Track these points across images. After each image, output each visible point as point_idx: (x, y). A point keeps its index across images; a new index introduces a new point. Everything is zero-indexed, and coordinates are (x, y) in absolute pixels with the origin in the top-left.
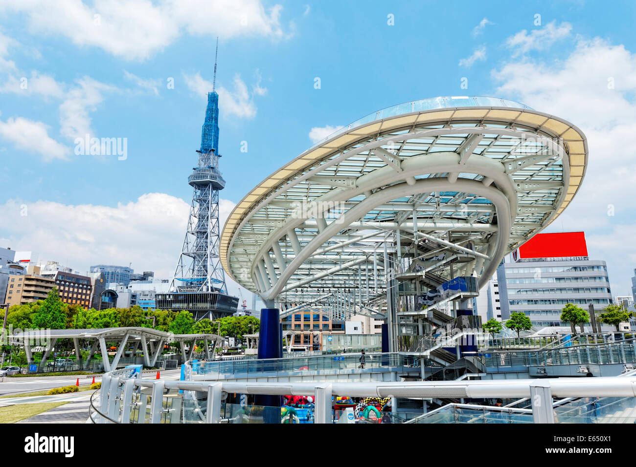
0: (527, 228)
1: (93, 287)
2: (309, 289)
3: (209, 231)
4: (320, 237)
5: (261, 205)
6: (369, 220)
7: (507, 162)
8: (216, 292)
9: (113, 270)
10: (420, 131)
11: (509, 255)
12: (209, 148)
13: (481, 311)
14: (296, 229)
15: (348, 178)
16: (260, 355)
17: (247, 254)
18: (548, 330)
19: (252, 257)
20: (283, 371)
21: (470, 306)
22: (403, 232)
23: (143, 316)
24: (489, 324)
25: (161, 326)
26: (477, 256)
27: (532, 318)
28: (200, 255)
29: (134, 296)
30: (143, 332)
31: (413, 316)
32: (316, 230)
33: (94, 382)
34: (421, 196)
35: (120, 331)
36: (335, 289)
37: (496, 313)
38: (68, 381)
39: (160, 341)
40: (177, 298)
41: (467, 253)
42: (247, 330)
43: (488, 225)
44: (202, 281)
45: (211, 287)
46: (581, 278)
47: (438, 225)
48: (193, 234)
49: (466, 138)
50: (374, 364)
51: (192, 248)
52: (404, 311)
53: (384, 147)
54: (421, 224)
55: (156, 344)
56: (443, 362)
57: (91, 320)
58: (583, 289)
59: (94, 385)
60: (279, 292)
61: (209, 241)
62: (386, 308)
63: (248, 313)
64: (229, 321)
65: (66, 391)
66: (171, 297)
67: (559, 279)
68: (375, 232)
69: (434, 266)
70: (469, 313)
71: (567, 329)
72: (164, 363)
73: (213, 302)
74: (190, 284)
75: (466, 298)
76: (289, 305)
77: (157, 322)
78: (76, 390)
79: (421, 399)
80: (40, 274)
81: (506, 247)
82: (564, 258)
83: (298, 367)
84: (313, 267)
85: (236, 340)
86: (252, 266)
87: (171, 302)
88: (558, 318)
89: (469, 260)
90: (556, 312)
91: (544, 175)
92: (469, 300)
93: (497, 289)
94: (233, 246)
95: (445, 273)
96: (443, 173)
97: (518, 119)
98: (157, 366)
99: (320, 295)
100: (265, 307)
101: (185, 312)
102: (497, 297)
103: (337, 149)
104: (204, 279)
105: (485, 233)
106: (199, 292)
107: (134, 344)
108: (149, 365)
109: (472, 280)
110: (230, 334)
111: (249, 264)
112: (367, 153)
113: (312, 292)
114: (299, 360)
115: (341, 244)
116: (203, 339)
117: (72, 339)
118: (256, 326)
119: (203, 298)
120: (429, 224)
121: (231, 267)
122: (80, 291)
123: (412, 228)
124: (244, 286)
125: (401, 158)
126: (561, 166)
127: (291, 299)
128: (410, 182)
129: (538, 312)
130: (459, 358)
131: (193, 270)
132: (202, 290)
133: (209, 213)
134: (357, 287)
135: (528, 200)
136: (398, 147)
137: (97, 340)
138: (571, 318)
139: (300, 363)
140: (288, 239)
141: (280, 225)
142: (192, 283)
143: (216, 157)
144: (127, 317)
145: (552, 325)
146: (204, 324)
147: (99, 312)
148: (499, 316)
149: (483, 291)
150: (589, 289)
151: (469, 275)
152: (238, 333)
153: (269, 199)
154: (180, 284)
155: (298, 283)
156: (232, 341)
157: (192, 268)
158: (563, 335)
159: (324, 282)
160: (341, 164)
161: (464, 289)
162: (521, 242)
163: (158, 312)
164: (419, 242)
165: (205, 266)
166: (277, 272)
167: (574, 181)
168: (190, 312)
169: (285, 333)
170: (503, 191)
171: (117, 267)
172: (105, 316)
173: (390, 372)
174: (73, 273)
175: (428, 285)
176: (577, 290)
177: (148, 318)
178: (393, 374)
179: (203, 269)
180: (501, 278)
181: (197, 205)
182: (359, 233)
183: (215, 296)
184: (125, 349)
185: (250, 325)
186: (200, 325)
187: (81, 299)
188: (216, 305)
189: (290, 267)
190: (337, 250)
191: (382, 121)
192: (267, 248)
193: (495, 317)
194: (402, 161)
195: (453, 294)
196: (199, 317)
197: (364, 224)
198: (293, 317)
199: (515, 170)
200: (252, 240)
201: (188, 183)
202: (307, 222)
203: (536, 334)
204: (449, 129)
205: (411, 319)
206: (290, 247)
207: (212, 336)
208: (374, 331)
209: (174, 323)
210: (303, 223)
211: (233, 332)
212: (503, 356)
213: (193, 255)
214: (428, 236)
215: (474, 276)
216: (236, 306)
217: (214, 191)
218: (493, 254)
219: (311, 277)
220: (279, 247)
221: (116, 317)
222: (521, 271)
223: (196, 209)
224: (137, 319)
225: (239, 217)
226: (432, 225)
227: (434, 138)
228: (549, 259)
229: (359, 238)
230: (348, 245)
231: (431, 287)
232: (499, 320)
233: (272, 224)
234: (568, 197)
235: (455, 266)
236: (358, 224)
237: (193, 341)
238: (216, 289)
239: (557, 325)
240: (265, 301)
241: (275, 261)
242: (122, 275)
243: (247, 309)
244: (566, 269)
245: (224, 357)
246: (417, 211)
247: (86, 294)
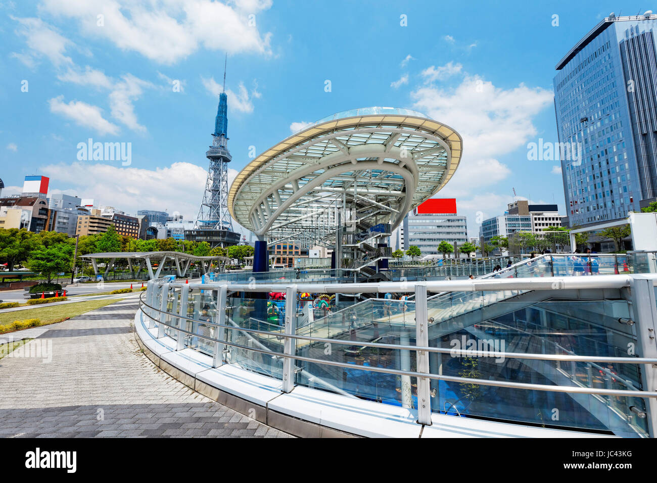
0: (423, 195)
1: (140, 225)
2: (287, 229)
3: (220, 189)
4: (294, 196)
5: (256, 173)
6: (327, 186)
7: (415, 153)
8: (226, 230)
9: (154, 214)
10: (362, 129)
11: (411, 211)
12: (221, 132)
13: (392, 245)
14: (279, 190)
15: (314, 158)
16: (254, 270)
17: (247, 206)
18: (430, 257)
19: (250, 208)
20: (269, 280)
21: (386, 242)
22: (347, 194)
23: (176, 244)
24: (396, 253)
25: (188, 251)
26: (392, 211)
27: (422, 249)
28: (215, 206)
29: (169, 231)
30: (176, 254)
31: (351, 247)
32: (292, 191)
33: (143, 286)
34: (360, 172)
35: (160, 254)
36: (303, 230)
37: (401, 246)
38: (126, 285)
39: (188, 260)
40: (199, 233)
41: (386, 209)
42: (246, 254)
43: (400, 192)
44: (216, 223)
45: (222, 227)
46: (451, 226)
47: (369, 191)
48: (209, 191)
49: (390, 135)
50: (326, 276)
51: (209, 200)
52: (346, 244)
53: (338, 138)
54: (359, 190)
55: (185, 262)
56: (368, 275)
57: (139, 247)
58: (451, 233)
59: (143, 288)
60: (267, 230)
61: (220, 196)
62: (335, 242)
63: (247, 244)
64: (234, 249)
65: (123, 292)
66: (195, 232)
67: (438, 227)
68: (330, 194)
69: (366, 217)
70: (385, 245)
71: (441, 256)
72: (191, 275)
73: (223, 236)
74: (208, 224)
75: (384, 236)
76: (273, 240)
77: (186, 249)
78: (131, 291)
79: (353, 296)
80: (101, 215)
81: (410, 206)
82: (443, 214)
83: (278, 278)
84: (289, 215)
85: (238, 261)
86: (250, 213)
87: (195, 236)
88: (436, 249)
89: (387, 213)
90: (435, 246)
91: (436, 162)
92: (386, 238)
93: (402, 232)
94: (237, 199)
95: (372, 221)
96: (374, 158)
97: (423, 125)
98: (186, 276)
99: (294, 233)
100: (257, 240)
101: (204, 242)
102: (403, 236)
103: (307, 138)
104: (217, 221)
105: (398, 197)
106: (214, 230)
107: (170, 263)
108: (181, 276)
109: (388, 225)
110: (235, 257)
111: (248, 212)
112: (327, 141)
113: (288, 231)
114: (279, 273)
115: (308, 201)
116: (217, 259)
117: (127, 259)
118: (252, 252)
119: (217, 233)
120: (364, 190)
121: (235, 214)
122: (131, 227)
123: (353, 193)
124: (244, 226)
125: (349, 146)
126: (446, 157)
127: (275, 235)
128: (354, 162)
129: (425, 246)
130: (377, 272)
131: (210, 215)
132: (216, 228)
133: (221, 177)
134: (318, 229)
135: (425, 177)
136: (347, 139)
137: (145, 260)
138: (444, 249)
139: (280, 275)
140: (273, 196)
141: (268, 187)
142: (209, 224)
143: (226, 140)
144: (165, 245)
145: (432, 253)
146: (217, 250)
147: (145, 241)
148: (402, 248)
149: (394, 233)
150: (455, 233)
151: (387, 223)
152: (240, 256)
153: (261, 169)
154: (201, 224)
155: (279, 225)
156: (236, 261)
157: (209, 213)
158: (438, 259)
159: (296, 225)
160: (310, 148)
161: (383, 232)
162: (419, 203)
163: (186, 242)
164: (357, 201)
165: (218, 213)
166: (266, 218)
167: (452, 167)
168: (208, 242)
169: (271, 257)
170: (411, 171)
171: (156, 212)
172: (149, 244)
173: (335, 281)
174: (125, 215)
175: (361, 228)
176: (448, 233)
177: (180, 245)
178: (337, 282)
179: (216, 214)
180: (406, 225)
181: (213, 172)
182: (320, 194)
183: (225, 232)
184: (164, 266)
185: (248, 251)
186: (215, 251)
187: (132, 233)
188: (225, 238)
189: (274, 214)
190: (305, 205)
191: (338, 121)
192: (260, 202)
193: (400, 248)
194: (349, 148)
195: (376, 234)
196: (214, 246)
197: (323, 188)
198: (276, 246)
199: (419, 158)
200: (250, 197)
201: (206, 156)
202: (286, 186)
203: (423, 259)
204: (379, 129)
205: (350, 249)
206: (275, 202)
207: (222, 258)
208: (327, 256)
209: (198, 249)
210: (284, 186)
211: (237, 256)
212: (403, 271)
213: (210, 205)
214: (363, 197)
215: (389, 223)
216: (239, 239)
217: (224, 163)
218: (402, 211)
219: (288, 221)
220: (267, 202)
221: (157, 245)
222: (418, 221)
223: (212, 175)
224: (172, 246)
225: (241, 180)
226: (366, 191)
227: (370, 134)
228: (434, 214)
229: (320, 197)
230: (312, 201)
231: (363, 229)
232: (402, 250)
233: (263, 186)
234: (448, 177)
235: (379, 217)
236: (319, 188)
237: (210, 261)
238: (226, 228)
239: (435, 253)
240: (257, 236)
241: (264, 210)
242: (161, 217)
243: (246, 241)
244: (444, 220)
245: (230, 271)
246: (357, 182)
247: (135, 230)
